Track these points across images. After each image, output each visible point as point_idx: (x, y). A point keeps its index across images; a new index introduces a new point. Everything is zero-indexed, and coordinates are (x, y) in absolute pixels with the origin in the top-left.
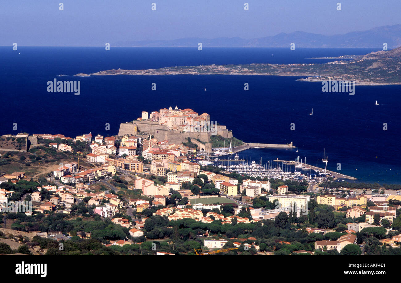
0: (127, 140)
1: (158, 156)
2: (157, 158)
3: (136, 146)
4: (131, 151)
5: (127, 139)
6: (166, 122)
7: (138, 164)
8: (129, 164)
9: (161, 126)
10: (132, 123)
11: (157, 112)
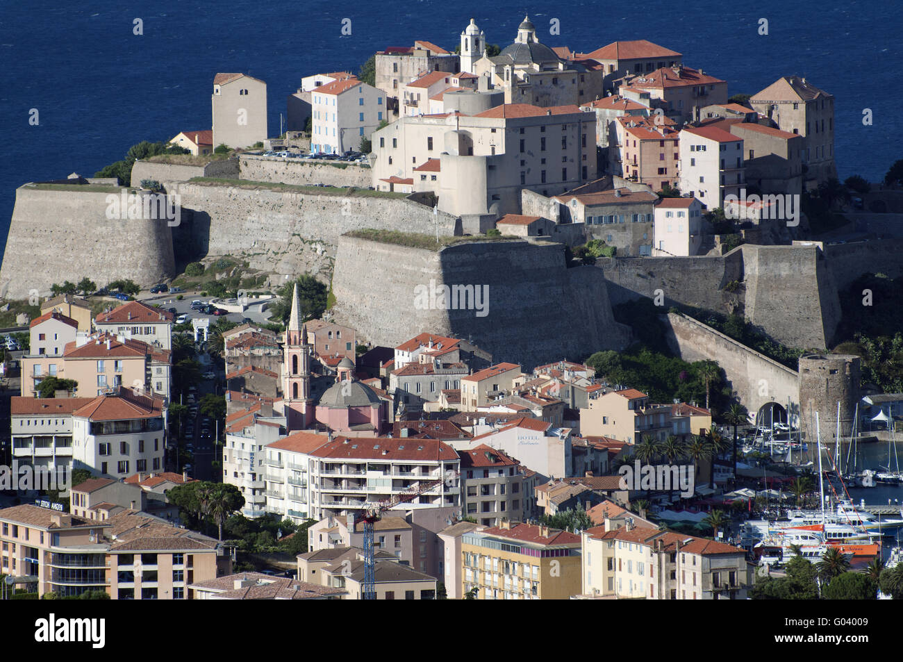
0: (82, 341)
1: (370, 475)
2: (362, 499)
3: (165, 391)
4: (115, 440)
5: (74, 324)
6: (433, 165)
7: (187, 552)
8: (101, 558)
9: (385, 202)
10: (125, 182)
11: (347, 76)
